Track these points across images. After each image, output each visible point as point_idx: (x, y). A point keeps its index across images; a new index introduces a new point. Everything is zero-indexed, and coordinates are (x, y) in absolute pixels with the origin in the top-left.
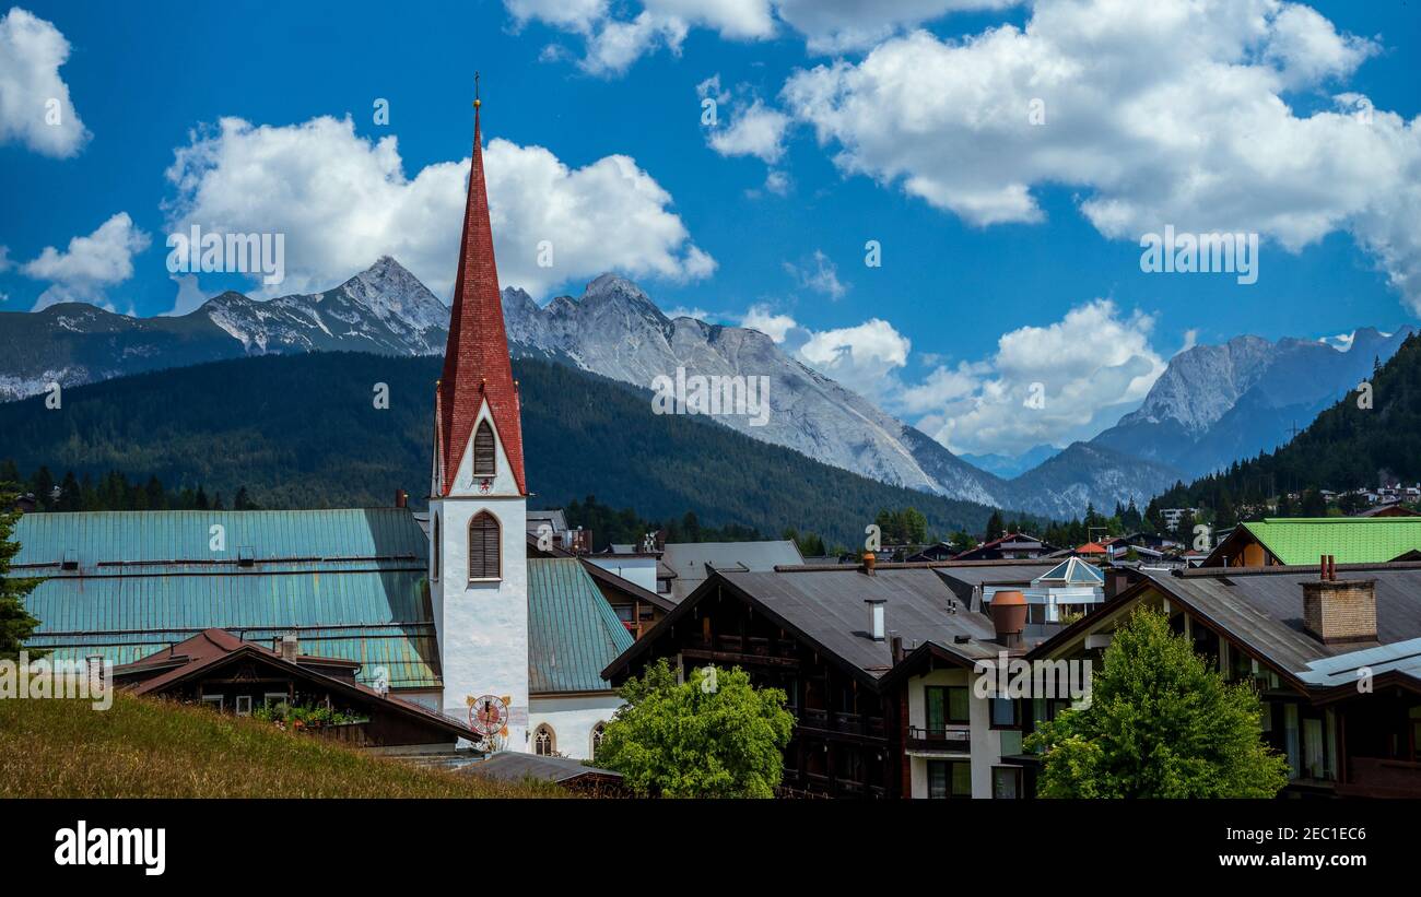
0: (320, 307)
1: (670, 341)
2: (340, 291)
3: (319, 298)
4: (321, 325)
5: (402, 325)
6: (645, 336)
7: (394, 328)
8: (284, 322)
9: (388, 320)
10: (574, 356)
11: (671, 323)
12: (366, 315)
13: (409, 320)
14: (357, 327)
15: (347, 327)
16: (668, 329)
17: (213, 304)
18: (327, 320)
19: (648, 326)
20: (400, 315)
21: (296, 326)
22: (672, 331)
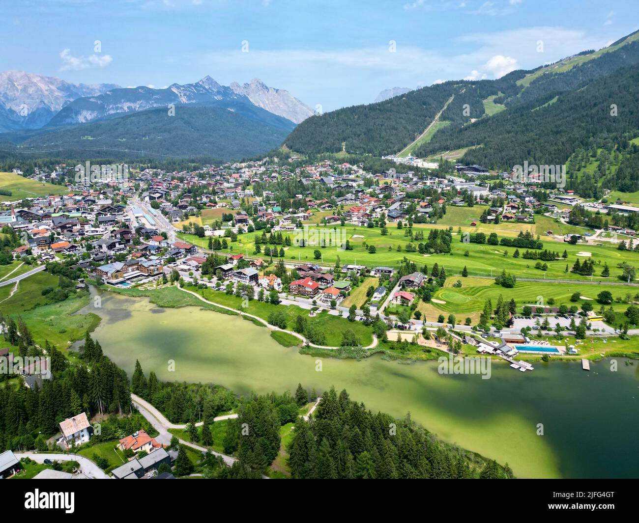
0: (194, 87)
1: (268, 93)
2: (198, 83)
4: (194, 90)
7: (210, 91)
9: (209, 89)
12: (204, 88)
13: (213, 89)
14: (202, 91)
15: (200, 91)
18: (195, 88)
20: (211, 88)
21: (189, 91)
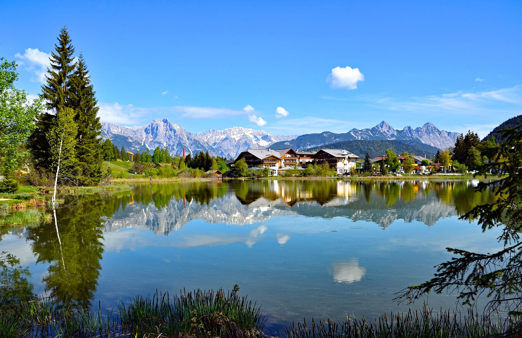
0: (371, 131)
1: (440, 135)
2: (375, 127)
3: (371, 129)
4: (371, 134)
5: (386, 133)
6: (435, 134)
8: (364, 134)
9: (384, 133)
10: (420, 139)
11: (440, 132)
12: (379, 132)
13: (388, 133)
14: (377, 134)
16: (439, 133)
17: (351, 131)
19: (435, 132)
20: (386, 132)
21: (366, 134)
22: (440, 133)
